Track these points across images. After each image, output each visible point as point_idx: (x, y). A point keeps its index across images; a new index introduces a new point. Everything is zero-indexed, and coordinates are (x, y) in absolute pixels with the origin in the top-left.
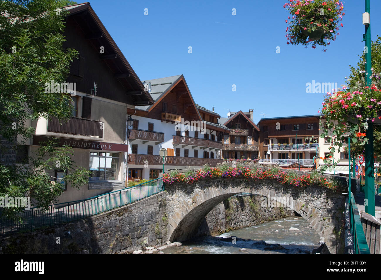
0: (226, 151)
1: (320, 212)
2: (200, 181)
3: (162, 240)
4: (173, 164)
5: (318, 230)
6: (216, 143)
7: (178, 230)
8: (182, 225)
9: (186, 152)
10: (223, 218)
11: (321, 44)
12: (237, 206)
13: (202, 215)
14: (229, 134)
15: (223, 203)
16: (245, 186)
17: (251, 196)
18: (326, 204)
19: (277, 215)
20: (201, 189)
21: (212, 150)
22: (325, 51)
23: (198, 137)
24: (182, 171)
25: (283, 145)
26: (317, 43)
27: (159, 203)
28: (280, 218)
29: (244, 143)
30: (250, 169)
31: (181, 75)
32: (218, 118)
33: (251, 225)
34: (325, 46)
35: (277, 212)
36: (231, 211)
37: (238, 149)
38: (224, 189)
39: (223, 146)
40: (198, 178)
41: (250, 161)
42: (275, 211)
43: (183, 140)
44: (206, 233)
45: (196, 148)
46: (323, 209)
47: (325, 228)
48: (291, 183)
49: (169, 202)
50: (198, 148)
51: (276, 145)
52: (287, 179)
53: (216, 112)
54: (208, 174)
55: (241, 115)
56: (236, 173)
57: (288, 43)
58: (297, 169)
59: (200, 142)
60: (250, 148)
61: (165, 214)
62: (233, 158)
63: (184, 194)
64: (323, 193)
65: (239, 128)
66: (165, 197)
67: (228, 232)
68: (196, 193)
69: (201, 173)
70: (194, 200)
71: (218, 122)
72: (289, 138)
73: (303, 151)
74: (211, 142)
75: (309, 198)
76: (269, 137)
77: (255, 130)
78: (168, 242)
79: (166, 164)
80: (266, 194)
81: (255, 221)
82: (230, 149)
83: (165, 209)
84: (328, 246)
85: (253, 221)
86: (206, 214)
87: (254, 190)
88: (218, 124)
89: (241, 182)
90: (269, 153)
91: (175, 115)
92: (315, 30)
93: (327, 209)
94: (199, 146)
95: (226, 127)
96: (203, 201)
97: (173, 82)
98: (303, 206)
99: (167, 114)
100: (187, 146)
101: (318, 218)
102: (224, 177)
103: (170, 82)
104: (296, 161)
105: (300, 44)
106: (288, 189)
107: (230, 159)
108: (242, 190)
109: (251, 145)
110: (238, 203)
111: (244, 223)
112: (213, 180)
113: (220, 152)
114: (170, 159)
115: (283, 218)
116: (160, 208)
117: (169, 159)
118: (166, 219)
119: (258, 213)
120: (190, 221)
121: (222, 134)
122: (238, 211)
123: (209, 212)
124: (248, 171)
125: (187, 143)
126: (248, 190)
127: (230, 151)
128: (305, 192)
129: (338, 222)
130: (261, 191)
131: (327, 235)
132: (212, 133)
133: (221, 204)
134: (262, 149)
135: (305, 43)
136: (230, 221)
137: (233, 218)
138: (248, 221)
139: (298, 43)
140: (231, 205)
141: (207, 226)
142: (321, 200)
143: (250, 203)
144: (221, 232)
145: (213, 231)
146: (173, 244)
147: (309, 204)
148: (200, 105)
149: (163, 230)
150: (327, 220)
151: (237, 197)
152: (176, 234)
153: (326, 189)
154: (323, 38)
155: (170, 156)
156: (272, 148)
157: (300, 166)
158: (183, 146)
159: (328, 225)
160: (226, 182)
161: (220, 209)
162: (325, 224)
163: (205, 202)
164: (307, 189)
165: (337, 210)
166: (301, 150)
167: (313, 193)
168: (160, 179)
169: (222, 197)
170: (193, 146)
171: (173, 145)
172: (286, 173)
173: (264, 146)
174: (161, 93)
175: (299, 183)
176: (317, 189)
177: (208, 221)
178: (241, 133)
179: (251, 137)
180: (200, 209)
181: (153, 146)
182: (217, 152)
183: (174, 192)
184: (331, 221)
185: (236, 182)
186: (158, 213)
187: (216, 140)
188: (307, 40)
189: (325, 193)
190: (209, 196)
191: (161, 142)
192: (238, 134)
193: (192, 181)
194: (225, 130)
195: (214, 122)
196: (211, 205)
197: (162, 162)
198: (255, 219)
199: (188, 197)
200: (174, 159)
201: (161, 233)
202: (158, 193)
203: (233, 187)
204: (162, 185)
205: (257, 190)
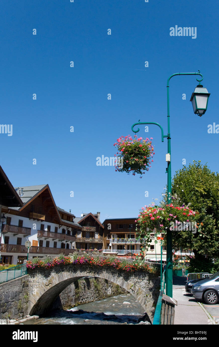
0: (79, 242)
1: (144, 290)
2: (56, 267)
3: (23, 314)
4: (37, 253)
5: (142, 304)
6: (71, 237)
7: (36, 306)
8: (40, 301)
9: (48, 243)
10: (73, 296)
11: (139, 173)
12: (84, 286)
13: (57, 294)
14: (81, 230)
15: (74, 284)
16: (89, 271)
17: (96, 278)
18: (148, 284)
19: (115, 292)
20: (56, 273)
21: (68, 242)
22: (141, 178)
23: (57, 232)
24: (42, 259)
25: (121, 239)
26: (136, 172)
27: (23, 284)
28: (117, 295)
29: (92, 237)
30: (94, 258)
31: (47, 184)
32: (73, 218)
33: (95, 300)
34: (142, 174)
35: (115, 290)
36: (80, 290)
37: (87, 241)
38: (74, 273)
39: (76, 239)
40: (54, 265)
41: (96, 251)
42: (113, 289)
43: (46, 234)
44: (59, 307)
45: (55, 241)
46: (146, 288)
47: (147, 302)
48: (123, 269)
49: (30, 283)
50: (57, 240)
51: (116, 239)
52: (121, 266)
53: (72, 213)
54: (62, 262)
55: (91, 216)
56: (84, 261)
57: (116, 171)
58: (130, 257)
59: (58, 235)
60: (96, 241)
61: (27, 293)
62: (84, 249)
63: (43, 277)
64: (146, 276)
65: (89, 225)
66: (27, 279)
67: (77, 306)
68: (52, 276)
69: (56, 261)
70: (50, 282)
71: (74, 221)
72: (125, 234)
73: (135, 244)
74: (67, 236)
75: (137, 280)
76: (111, 233)
77: (101, 227)
78: (28, 316)
79: (30, 253)
80: (105, 277)
81: (98, 297)
82: (81, 241)
83: (27, 289)
84: (149, 316)
85: (96, 297)
86: (60, 293)
87: (96, 274)
88: (73, 222)
89: (87, 268)
90: (110, 245)
91: (40, 215)
92: (134, 163)
93: (149, 288)
94: (57, 239)
95: (79, 225)
96: (57, 282)
97: (40, 189)
98: (132, 286)
99: (34, 213)
100: (49, 239)
101: (143, 295)
102: (74, 264)
103: (38, 189)
104: (130, 251)
105: (125, 172)
106: (122, 274)
107: (81, 249)
108: (88, 274)
109: (97, 239)
110: (85, 283)
111: (89, 299)
112: (65, 266)
113: (74, 243)
114: (35, 249)
115: (119, 294)
116: (23, 288)
117: (33, 249)
118: (28, 296)
119: (100, 291)
120: (47, 298)
121: (76, 230)
122: (85, 290)
123: (63, 291)
124: (93, 260)
125: (48, 237)
126: (92, 274)
127: (82, 243)
128: (134, 276)
129: (156, 297)
130: (102, 275)
131: (148, 308)
132: (68, 229)
133: (72, 284)
134: (105, 242)
135: (128, 171)
136: (78, 297)
137: (81, 295)
138: (93, 297)
139: (123, 171)
140: (80, 285)
141: (61, 302)
142: (145, 282)
143: (95, 283)
144: (71, 307)
145: (65, 306)
146: (32, 317)
147: (137, 284)
148: (60, 208)
149: (25, 306)
150: (149, 296)
151: (85, 279)
152: (35, 309)
153: (148, 273)
154: (140, 168)
155: (34, 246)
156: (113, 241)
157: (133, 255)
158: (45, 239)
159: (150, 300)
160: (76, 268)
161: (71, 289)
162: (147, 299)
163: (59, 283)
164: (135, 273)
165: (156, 288)
166: (133, 243)
167: (139, 276)
168: (24, 265)
169: (73, 279)
170: (53, 239)
171: (38, 237)
172: (120, 261)
173: (107, 239)
174: (30, 197)
175: (129, 269)
176: (142, 273)
177: (61, 298)
178: (90, 229)
179: (98, 232)
180: (55, 289)
181: (21, 238)
182: (72, 243)
183: (35, 276)
184: (152, 297)
185: (83, 268)
186: (21, 292)
187: (71, 234)
188: (130, 169)
189: (148, 276)
190: (62, 278)
191: (28, 235)
192: (88, 230)
193: (49, 267)
194: (78, 227)
195: (70, 221)
196: (64, 285)
197: (27, 251)
198: (98, 296)
199: (46, 280)
200: (38, 248)
201: (22, 308)
202: (22, 276)
203: (81, 272)
204: (25, 269)
205: (99, 274)
